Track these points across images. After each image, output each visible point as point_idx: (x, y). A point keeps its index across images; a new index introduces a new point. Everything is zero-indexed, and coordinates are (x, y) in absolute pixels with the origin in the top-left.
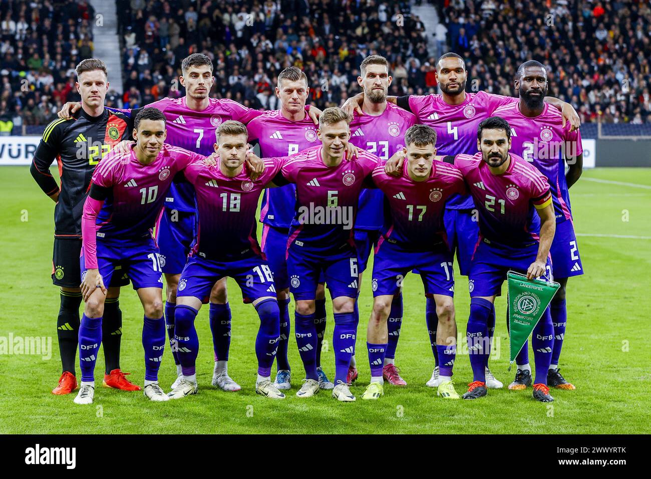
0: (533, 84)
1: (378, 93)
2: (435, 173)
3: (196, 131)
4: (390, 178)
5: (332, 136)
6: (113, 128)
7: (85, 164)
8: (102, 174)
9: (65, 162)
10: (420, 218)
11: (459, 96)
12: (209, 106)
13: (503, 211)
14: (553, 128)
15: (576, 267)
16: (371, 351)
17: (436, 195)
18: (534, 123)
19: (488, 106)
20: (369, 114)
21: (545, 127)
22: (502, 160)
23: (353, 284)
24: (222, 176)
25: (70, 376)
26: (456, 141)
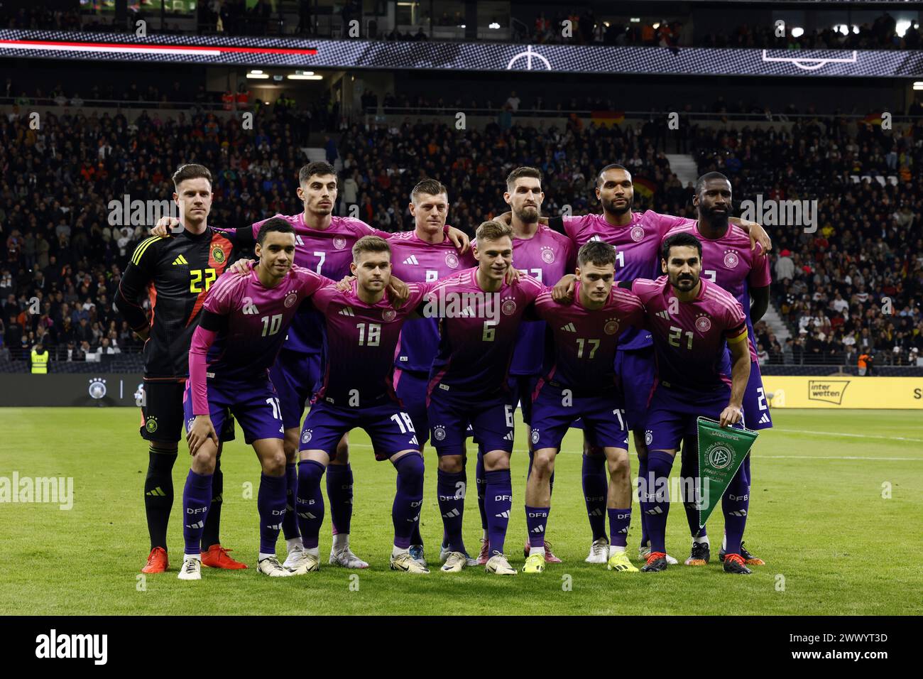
0: (717, 199)
1: (531, 210)
2: (612, 300)
3: (316, 254)
4: (559, 306)
5: (493, 254)
6: (218, 250)
7: (186, 291)
8: (217, 299)
9: (160, 289)
10: (592, 353)
11: (625, 215)
12: (331, 225)
13: (690, 346)
14: (739, 252)
15: (765, 419)
16: (532, 515)
17: (611, 327)
18: (716, 247)
19: (659, 227)
20: (517, 237)
21: (729, 251)
22: (693, 283)
23: (508, 435)
24: (360, 302)
25: (162, 552)
26: (622, 268)
